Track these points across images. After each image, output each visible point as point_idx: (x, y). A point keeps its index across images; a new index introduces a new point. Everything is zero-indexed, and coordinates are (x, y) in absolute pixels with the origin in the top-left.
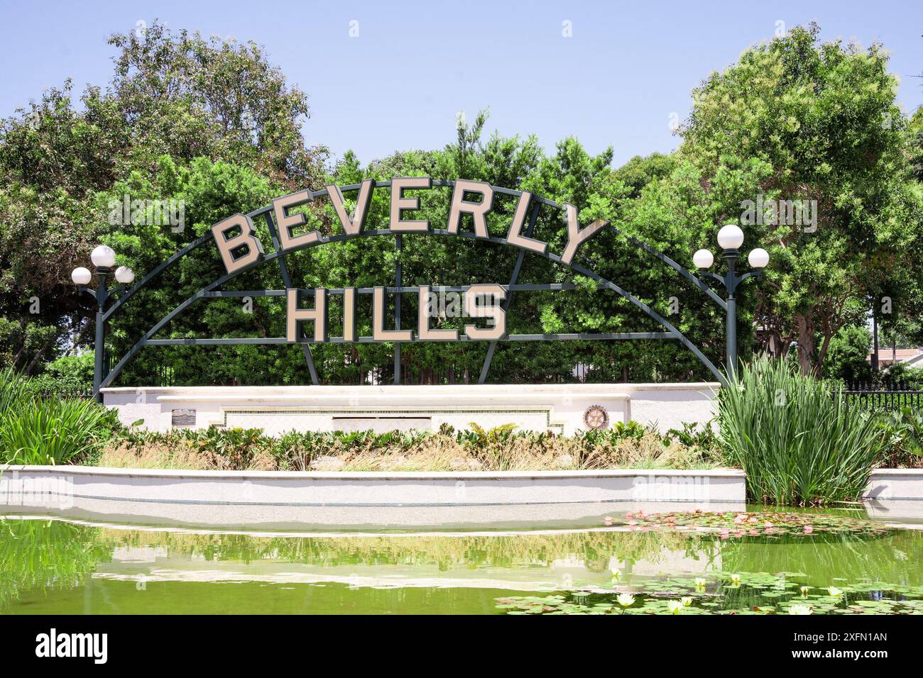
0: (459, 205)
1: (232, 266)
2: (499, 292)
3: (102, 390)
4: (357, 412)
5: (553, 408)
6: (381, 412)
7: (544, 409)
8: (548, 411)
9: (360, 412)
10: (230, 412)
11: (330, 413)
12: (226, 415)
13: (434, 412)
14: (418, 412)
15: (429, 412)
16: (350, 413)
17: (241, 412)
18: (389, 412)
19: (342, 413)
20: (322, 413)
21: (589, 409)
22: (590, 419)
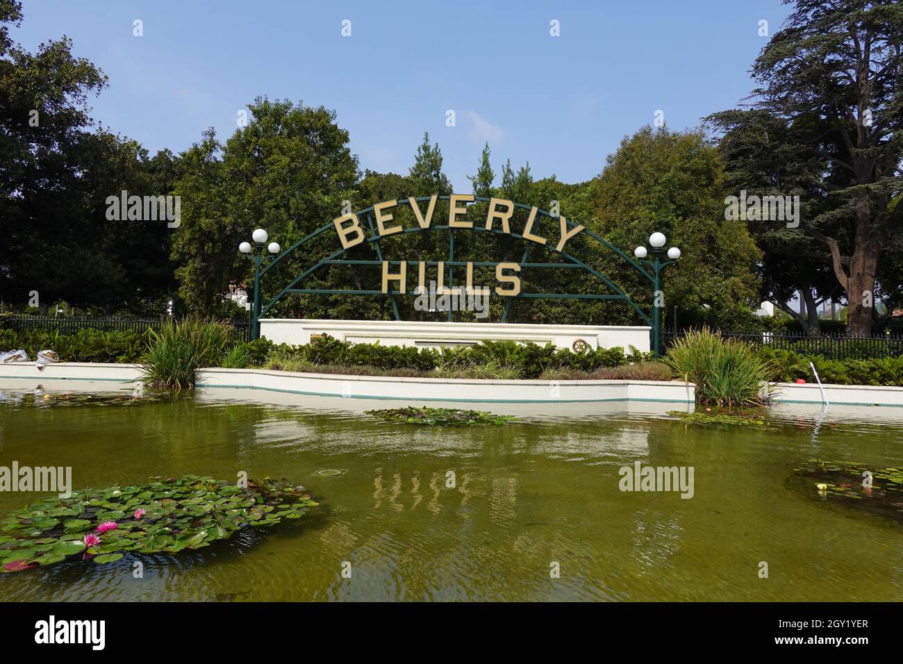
0: (492, 214)
1: (347, 245)
2: (516, 267)
3: (259, 320)
4: (430, 338)
5: (553, 339)
6: (446, 339)
7: (548, 340)
8: (551, 341)
9: (433, 339)
10: (349, 337)
11: (413, 338)
12: (346, 338)
13: (479, 339)
14: (469, 340)
15: (476, 340)
16: (426, 339)
17: (355, 337)
18: (451, 339)
19: (421, 339)
20: (408, 338)
21: (576, 340)
22: (576, 347)
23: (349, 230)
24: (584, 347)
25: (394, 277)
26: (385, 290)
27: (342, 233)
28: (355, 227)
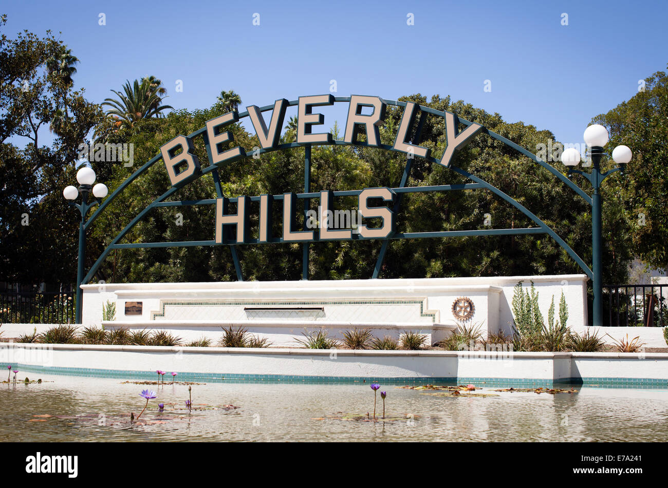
0: (353, 117)
1: (175, 179)
2: (386, 193)
3: (82, 286)
4: (264, 304)
5: (426, 299)
6: (283, 304)
7: (418, 300)
8: (422, 302)
9: (266, 304)
10: (167, 304)
11: (242, 304)
12: (164, 306)
13: (326, 303)
14: (313, 303)
15: (321, 303)
16: (258, 304)
17: (175, 304)
18: (290, 304)
19: (252, 304)
20: (236, 304)
21: (457, 300)
22: (458, 309)
23: (178, 159)
24: (469, 309)
25: (230, 220)
26: (219, 239)
27: (170, 163)
28: (185, 155)
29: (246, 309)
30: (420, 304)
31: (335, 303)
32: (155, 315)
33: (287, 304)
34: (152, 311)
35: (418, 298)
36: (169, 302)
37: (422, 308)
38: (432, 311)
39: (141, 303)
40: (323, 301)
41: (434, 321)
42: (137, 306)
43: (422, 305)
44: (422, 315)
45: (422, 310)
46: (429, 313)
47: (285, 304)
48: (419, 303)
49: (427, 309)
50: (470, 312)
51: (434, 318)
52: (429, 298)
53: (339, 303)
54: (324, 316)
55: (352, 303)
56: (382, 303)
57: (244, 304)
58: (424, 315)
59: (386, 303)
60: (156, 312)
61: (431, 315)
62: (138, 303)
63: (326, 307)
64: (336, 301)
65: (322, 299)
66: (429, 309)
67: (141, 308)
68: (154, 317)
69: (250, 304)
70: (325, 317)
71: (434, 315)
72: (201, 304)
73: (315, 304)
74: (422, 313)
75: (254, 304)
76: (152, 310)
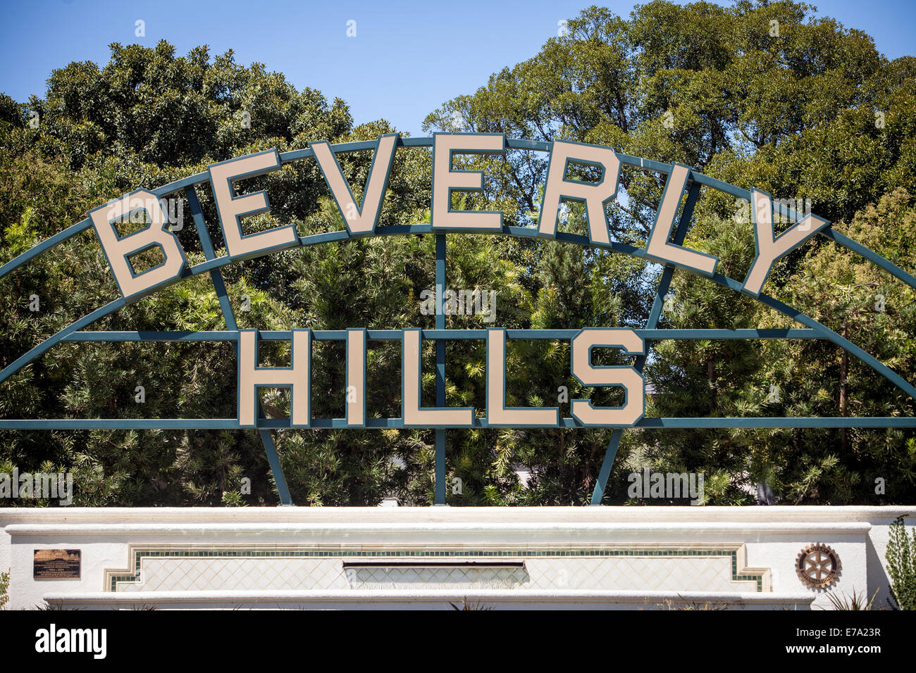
0: (559, 185)
1: (131, 285)
4: (388, 554)
5: (743, 547)
6: (432, 554)
7: (726, 548)
8: (734, 553)
9: (393, 554)
10: (148, 554)
11: (336, 554)
12: (138, 559)
13: (529, 554)
14: (500, 554)
15: (519, 554)
16: (374, 554)
17: (167, 554)
18: (447, 554)
19: (359, 554)
20: (321, 554)
21: (805, 549)
22: (808, 566)
23: (136, 242)
24: (829, 568)
25: (274, 377)
26: (247, 416)
27: (116, 251)
28: (157, 232)
29: (346, 565)
30: (730, 557)
31: (549, 554)
32: (115, 579)
33: (442, 554)
34: (107, 570)
35: (728, 544)
36: (151, 549)
37: (734, 563)
38: (753, 569)
39: (77, 553)
40: (522, 548)
41: (760, 589)
42: (66, 558)
43: (734, 559)
44: (734, 578)
45: (734, 568)
46: (748, 573)
47: (437, 554)
48: (729, 554)
49: (746, 566)
50: (832, 572)
51: (760, 583)
52: (749, 545)
53: (558, 554)
54: (526, 578)
55: (587, 554)
56: (651, 553)
57: (340, 554)
58: (740, 578)
59: (660, 553)
60: (118, 570)
61: (754, 578)
62: (69, 552)
63: (530, 563)
64: (551, 548)
65: (521, 545)
66: (749, 566)
67: (79, 563)
68: (114, 583)
69: (354, 554)
70: (529, 581)
71: (760, 577)
72: (235, 554)
73: (505, 554)
74: (734, 572)
75: (364, 554)
76: (107, 567)
